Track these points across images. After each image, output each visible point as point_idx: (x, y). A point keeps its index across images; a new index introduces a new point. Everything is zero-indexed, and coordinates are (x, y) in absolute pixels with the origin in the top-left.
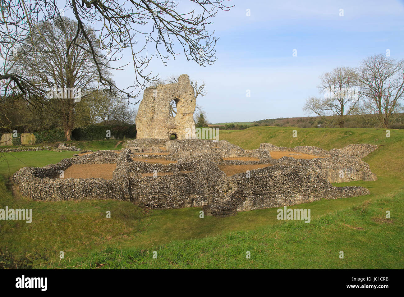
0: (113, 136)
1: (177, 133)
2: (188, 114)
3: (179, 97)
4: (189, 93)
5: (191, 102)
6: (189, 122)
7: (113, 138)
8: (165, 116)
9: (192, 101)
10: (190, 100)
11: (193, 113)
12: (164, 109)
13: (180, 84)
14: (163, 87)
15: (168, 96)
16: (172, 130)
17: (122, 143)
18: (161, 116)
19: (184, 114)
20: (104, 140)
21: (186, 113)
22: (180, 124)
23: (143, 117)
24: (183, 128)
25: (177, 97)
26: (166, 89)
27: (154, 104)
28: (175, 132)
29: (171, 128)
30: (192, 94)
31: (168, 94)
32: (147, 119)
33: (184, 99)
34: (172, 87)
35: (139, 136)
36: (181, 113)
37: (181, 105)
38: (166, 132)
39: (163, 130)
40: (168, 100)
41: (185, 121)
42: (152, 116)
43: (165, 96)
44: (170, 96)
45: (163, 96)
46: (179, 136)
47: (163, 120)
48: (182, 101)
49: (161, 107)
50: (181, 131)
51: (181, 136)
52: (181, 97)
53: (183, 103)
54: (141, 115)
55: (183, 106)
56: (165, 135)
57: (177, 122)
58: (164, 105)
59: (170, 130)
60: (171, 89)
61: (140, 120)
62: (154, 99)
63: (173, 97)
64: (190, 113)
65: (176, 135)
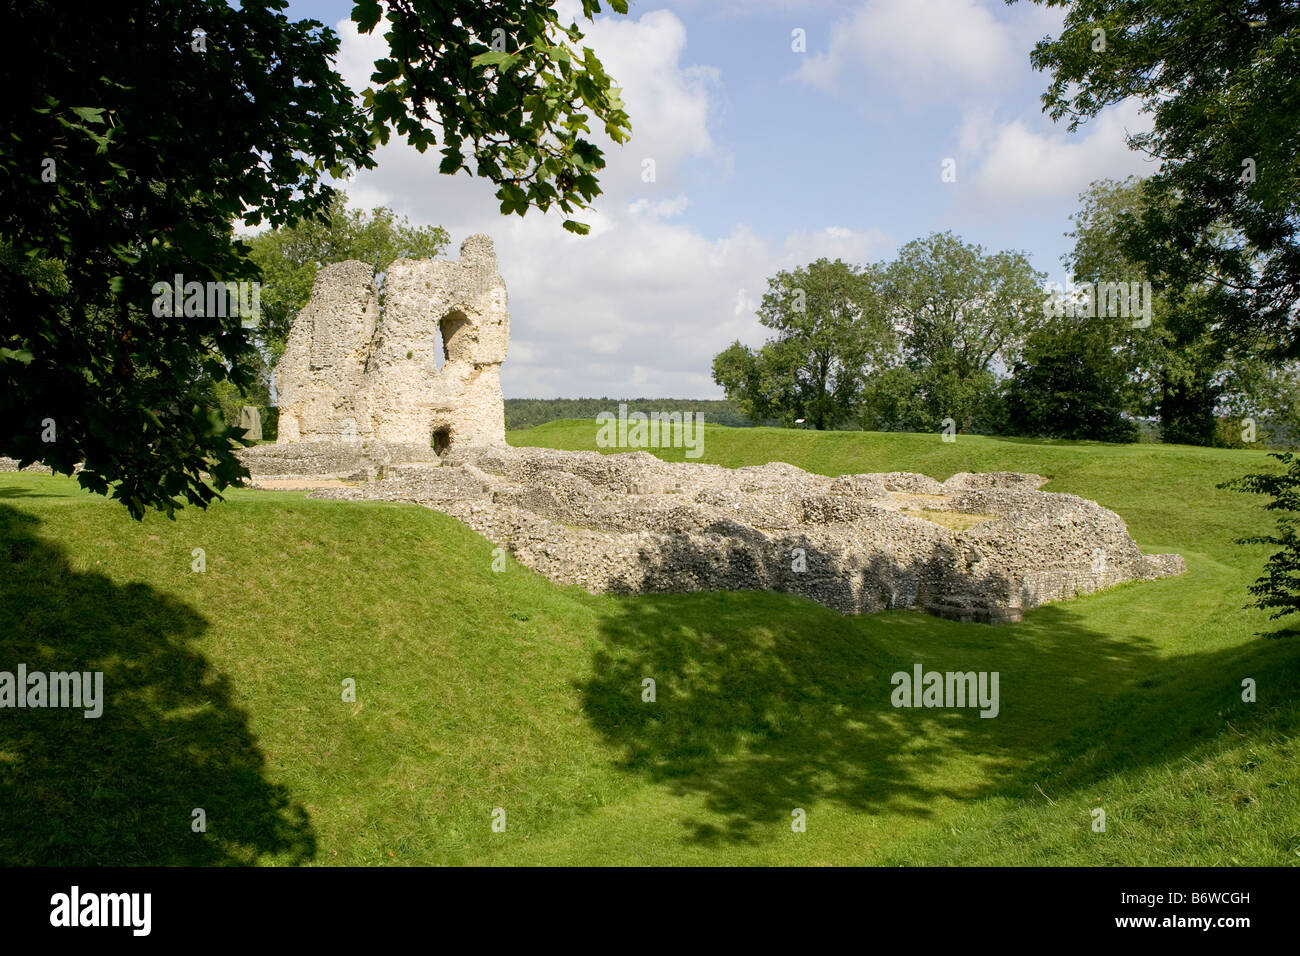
1: (453, 427)
2: (489, 365)
3: (466, 309)
5: (497, 325)
6: (488, 391)
9: (499, 323)
10: (495, 319)
11: (501, 363)
14: (416, 269)
15: (434, 300)
16: (441, 415)
19: (477, 366)
21: (485, 360)
22: (465, 397)
23: (317, 365)
24: (471, 409)
25: (462, 308)
26: (426, 276)
27: (363, 322)
28: (449, 423)
29: (437, 410)
30: (502, 301)
31: (435, 295)
32: (336, 375)
33: (480, 317)
34: (443, 273)
35: (289, 434)
36: (469, 360)
37: (466, 334)
38: (426, 423)
39: (416, 415)
40: (434, 314)
41: (479, 389)
42: (355, 364)
43: (425, 301)
44: (440, 301)
45: (417, 299)
46: (460, 436)
47: (418, 380)
48: (473, 324)
49: (410, 337)
50: (465, 421)
51: (463, 436)
52: (472, 308)
53: (477, 327)
54: (301, 359)
55: (474, 337)
56: (421, 432)
57: (454, 391)
58: (422, 332)
59: (434, 414)
60: (442, 280)
61: (296, 378)
62: (362, 307)
63: (449, 307)
64: (493, 363)
65: (450, 431)
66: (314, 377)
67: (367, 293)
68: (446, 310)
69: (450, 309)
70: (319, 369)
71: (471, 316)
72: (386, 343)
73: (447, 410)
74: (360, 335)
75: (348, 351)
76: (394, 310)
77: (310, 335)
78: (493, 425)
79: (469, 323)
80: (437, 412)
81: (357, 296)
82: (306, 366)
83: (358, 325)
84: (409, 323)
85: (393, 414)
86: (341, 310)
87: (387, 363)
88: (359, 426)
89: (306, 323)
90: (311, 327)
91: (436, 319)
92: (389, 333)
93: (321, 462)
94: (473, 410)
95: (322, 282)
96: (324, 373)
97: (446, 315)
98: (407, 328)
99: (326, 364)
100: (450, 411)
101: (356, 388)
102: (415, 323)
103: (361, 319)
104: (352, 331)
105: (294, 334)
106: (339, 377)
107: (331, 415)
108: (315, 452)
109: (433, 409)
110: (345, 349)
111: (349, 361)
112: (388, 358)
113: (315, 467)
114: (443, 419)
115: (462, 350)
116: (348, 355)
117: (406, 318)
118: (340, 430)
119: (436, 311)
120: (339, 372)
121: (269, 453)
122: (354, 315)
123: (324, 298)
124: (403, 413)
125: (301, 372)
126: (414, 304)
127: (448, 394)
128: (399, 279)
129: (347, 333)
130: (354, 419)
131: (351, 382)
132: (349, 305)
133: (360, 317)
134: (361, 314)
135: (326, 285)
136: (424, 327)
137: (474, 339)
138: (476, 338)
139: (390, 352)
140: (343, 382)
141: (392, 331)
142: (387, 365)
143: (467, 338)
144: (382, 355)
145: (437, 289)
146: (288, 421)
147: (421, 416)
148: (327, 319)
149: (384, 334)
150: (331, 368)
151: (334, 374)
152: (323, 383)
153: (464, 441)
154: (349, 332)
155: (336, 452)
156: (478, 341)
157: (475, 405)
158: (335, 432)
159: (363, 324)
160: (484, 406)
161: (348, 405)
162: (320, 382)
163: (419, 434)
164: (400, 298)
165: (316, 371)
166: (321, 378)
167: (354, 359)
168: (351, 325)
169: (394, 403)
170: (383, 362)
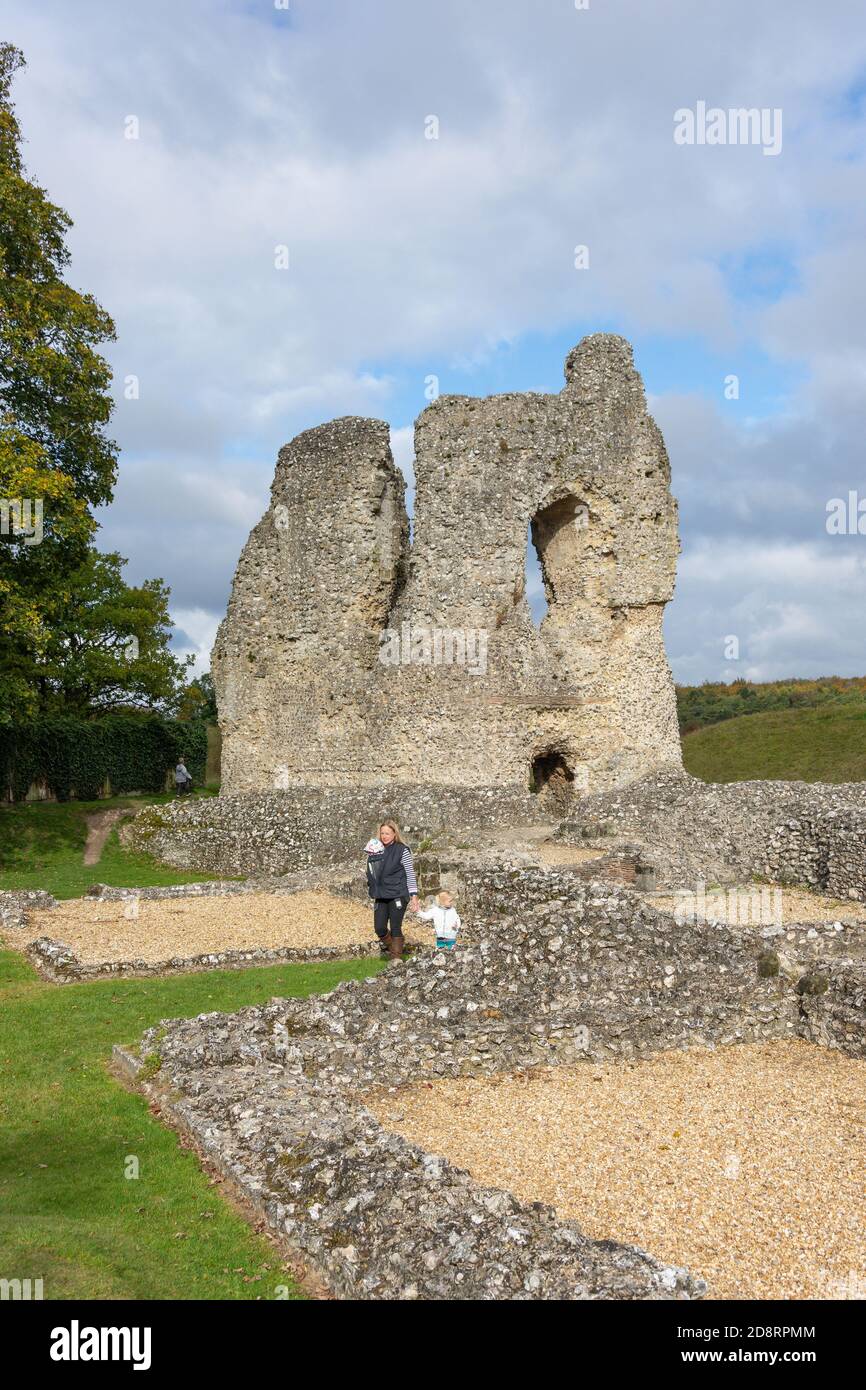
1: (574, 744)
2: (641, 607)
3: (587, 490)
4: (642, 460)
5: (651, 523)
6: (642, 664)
7: (43, 793)
9: (656, 520)
10: (647, 511)
11: (663, 603)
12: (497, 572)
14: (477, 414)
15: (519, 474)
16: (548, 720)
19: (615, 609)
21: (632, 599)
22: (595, 678)
23: (287, 633)
24: (611, 704)
25: (575, 488)
26: (498, 426)
27: (374, 539)
28: (563, 737)
29: (538, 709)
30: (659, 474)
31: (519, 464)
32: (327, 650)
33: (616, 506)
34: (534, 418)
35: (242, 776)
36: (598, 599)
37: (590, 546)
38: (516, 739)
39: (496, 724)
40: (520, 504)
41: (623, 660)
42: (363, 624)
43: (499, 479)
44: (533, 476)
45: (482, 476)
46: (589, 762)
47: (494, 648)
48: (603, 520)
49: (473, 556)
50: (597, 730)
51: (596, 761)
52: (599, 488)
53: (612, 528)
54: (257, 623)
55: (606, 551)
56: (509, 760)
57: (573, 667)
58: (497, 544)
59: (534, 718)
60: (533, 433)
61: (251, 661)
62: (372, 507)
63: (551, 487)
64: (650, 603)
65: (569, 754)
66: (283, 657)
67: (379, 478)
68: (545, 494)
69: (554, 493)
70: (292, 640)
71: (598, 507)
72: (422, 574)
73: (558, 708)
74: (370, 564)
75: (348, 598)
77: (274, 574)
78: (658, 736)
79: (594, 519)
80: (539, 713)
81: (359, 485)
82: (269, 637)
83: (364, 544)
84: (469, 527)
85: (445, 724)
86: (329, 516)
87: (427, 615)
88: (377, 752)
89: (265, 551)
90: (274, 558)
91: (527, 514)
92: (429, 551)
93: (298, 837)
94: (614, 707)
95: (291, 465)
96: (302, 648)
97: (545, 506)
98: (466, 537)
99: (305, 629)
100: (566, 710)
101: (367, 675)
102: (480, 525)
103: (370, 531)
104: (354, 557)
105: (243, 574)
106: (333, 654)
107: (320, 732)
108: (286, 815)
109: (532, 709)
110: (342, 596)
111: (350, 620)
112: (428, 606)
113: (286, 847)
114: (552, 729)
115: (584, 581)
116: (348, 606)
117: (462, 516)
118: (338, 763)
119: (525, 498)
120: (331, 643)
121: (199, 819)
122: (356, 525)
123: (296, 496)
124: (466, 720)
125: (260, 649)
126: (478, 485)
127: (560, 674)
128: (441, 438)
129: (343, 563)
130: (367, 739)
131: (357, 663)
132: (344, 504)
133: (369, 528)
134: (370, 521)
135: (297, 470)
136: (501, 534)
137: (606, 555)
138: (611, 552)
139: (432, 592)
140: (340, 663)
141: (433, 546)
142: (429, 619)
143: (591, 554)
144: (416, 599)
145: (523, 452)
146: (239, 749)
147: (506, 726)
148: (302, 538)
149: (418, 555)
150: (315, 637)
151: (322, 648)
152: (301, 669)
153: (599, 773)
154: (348, 560)
155: (328, 814)
156: (616, 558)
157: (617, 695)
158: (330, 768)
159: (376, 541)
160: (635, 696)
161: (352, 711)
162: (295, 667)
163: (505, 764)
164: (447, 475)
165: (288, 645)
166: (298, 657)
167: (360, 614)
168: (351, 545)
169: (447, 699)
170: (420, 614)
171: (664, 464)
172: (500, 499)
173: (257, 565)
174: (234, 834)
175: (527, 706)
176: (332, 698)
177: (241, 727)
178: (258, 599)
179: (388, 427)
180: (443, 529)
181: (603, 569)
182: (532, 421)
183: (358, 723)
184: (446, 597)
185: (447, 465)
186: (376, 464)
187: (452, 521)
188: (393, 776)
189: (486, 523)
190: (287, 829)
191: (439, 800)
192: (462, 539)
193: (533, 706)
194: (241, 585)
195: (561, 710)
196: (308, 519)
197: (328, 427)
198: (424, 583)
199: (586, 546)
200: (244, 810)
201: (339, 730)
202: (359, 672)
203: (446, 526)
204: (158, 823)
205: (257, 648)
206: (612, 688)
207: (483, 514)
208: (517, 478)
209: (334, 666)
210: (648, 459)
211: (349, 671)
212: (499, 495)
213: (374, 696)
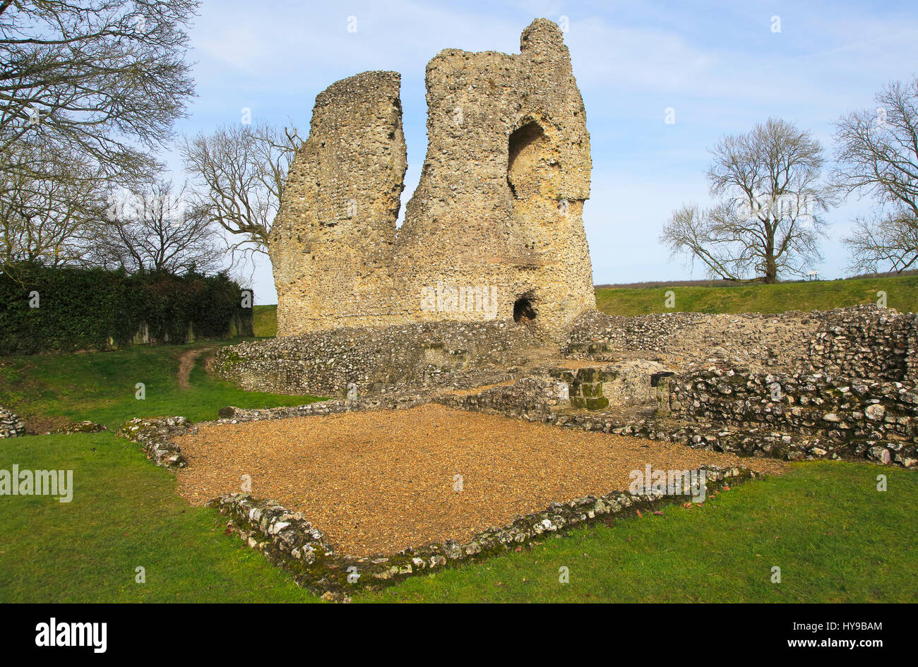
0: (147, 329)
1: (538, 293)
2: (574, 202)
3: (543, 119)
4: (571, 106)
5: (577, 146)
6: (575, 240)
7: (146, 339)
8: (496, 201)
9: (580, 145)
10: (575, 138)
11: (584, 200)
12: (491, 170)
13: (539, 59)
14: (471, 62)
15: (502, 104)
16: (524, 275)
17: (200, 361)
18: (480, 204)
19: (561, 202)
20: (103, 350)
21: (569, 195)
22: (550, 248)
23: (327, 220)
24: (558, 266)
25: (537, 117)
26: (487, 70)
27: (389, 154)
28: (533, 288)
29: (520, 268)
30: (580, 115)
31: (502, 97)
32: (359, 231)
33: (559, 132)
34: (508, 68)
35: (295, 323)
36: (550, 195)
37: (543, 159)
38: (508, 288)
39: (495, 277)
40: (504, 124)
41: (565, 236)
42: (384, 212)
43: (490, 105)
44: (511, 106)
45: (478, 103)
46: (548, 305)
47: (492, 223)
48: (552, 141)
49: (475, 158)
50: (552, 283)
51: (552, 305)
52: (550, 118)
53: (558, 147)
54: (303, 215)
55: (553, 162)
56: (505, 303)
57: (536, 240)
58: (491, 150)
59: (517, 275)
60: (509, 77)
61: (300, 242)
62: (389, 132)
63: (522, 115)
64: (579, 200)
65: (533, 300)
66: (324, 238)
67: (395, 111)
68: (519, 120)
69: (523, 119)
70: (332, 225)
71: (549, 131)
72: (436, 171)
73: (530, 267)
74: (388, 171)
75: (374, 194)
76: (446, 121)
77: (315, 181)
78: (584, 288)
79: (546, 139)
80: (519, 271)
81: (380, 116)
82: (312, 225)
83: (383, 157)
84: (471, 137)
85: (458, 278)
86: (358, 137)
87: (440, 201)
88: (404, 300)
89: (308, 165)
90: (314, 170)
91: (508, 132)
92: (442, 155)
93: (355, 363)
94: (560, 267)
95: (327, 105)
96: (340, 230)
97: (518, 128)
98: (469, 145)
99: (342, 217)
100: (535, 269)
101: (391, 247)
102: (479, 137)
103: (387, 149)
104: (377, 165)
105: (292, 181)
106: (365, 233)
107: (356, 289)
108: (343, 347)
109: (517, 267)
110: (370, 192)
111: (376, 209)
112: (442, 194)
113: (347, 371)
114: (526, 281)
115: (539, 182)
116: (374, 200)
117: (466, 130)
118: (371, 310)
119: (507, 120)
120: (362, 226)
121: (269, 353)
122: (378, 144)
123: (333, 124)
124: (474, 274)
125: (306, 233)
126: (476, 109)
127: (530, 244)
128: (447, 77)
129: (370, 169)
130: (394, 292)
131: (382, 239)
132: (369, 129)
133: (387, 146)
134: (387, 141)
135: (332, 107)
136: (494, 143)
137: (552, 165)
138: (557, 163)
139: (445, 184)
140: (369, 240)
141: (445, 151)
142: (442, 204)
143: (543, 164)
144: (432, 190)
145: (505, 88)
146: (292, 304)
147: (502, 278)
148: (338, 153)
149: (433, 158)
150: (350, 222)
151: (356, 230)
152: (339, 245)
153: (555, 312)
154: (373, 168)
155: (380, 344)
156: (560, 167)
157: (563, 260)
158: (364, 314)
159: (391, 156)
160: (571, 261)
161: (383, 272)
162: (334, 244)
163: (502, 306)
164: (453, 102)
165: (328, 229)
166: (335, 237)
167: (382, 205)
168: (375, 157)
169: (459, 260)
170: (435, 200)
171: (582, 109)
172: (492, 119)
173: (302, 175)
174: (301, 362)
175: (514, 265)
176: (365, 264)
177: (293, 288)
178: (303, 199)
179: (400, 76)
180: (452, 139)
181: (551, 175)
182: (507, 69)
183: (388, 281)
184: (455, 187)
185: (453, 95)
186: (392, 101)
187: (458, 134)
188: (417, 317)
189: (482, 135)
190: (345, 357)
191: (472, 330)
192: (467, 146)
193: (517, 265)
194: (290, 189)
195: (531, 269)
196: (342, 140)
197: (354, 79)
198: (437, 178)
199: (540, 158)
200: (307, 345)
201: (371, 287)
202: (385, 245)
203: (454, 137)
204: (237, 358)
205: (304, 233)
206: (560, 255)
207: (480, 129)
208: (501, 107)
209: (365, 242)
210: (575, 104)
211: (377, 244)
212: (491, 117)
213: (401, 260)
